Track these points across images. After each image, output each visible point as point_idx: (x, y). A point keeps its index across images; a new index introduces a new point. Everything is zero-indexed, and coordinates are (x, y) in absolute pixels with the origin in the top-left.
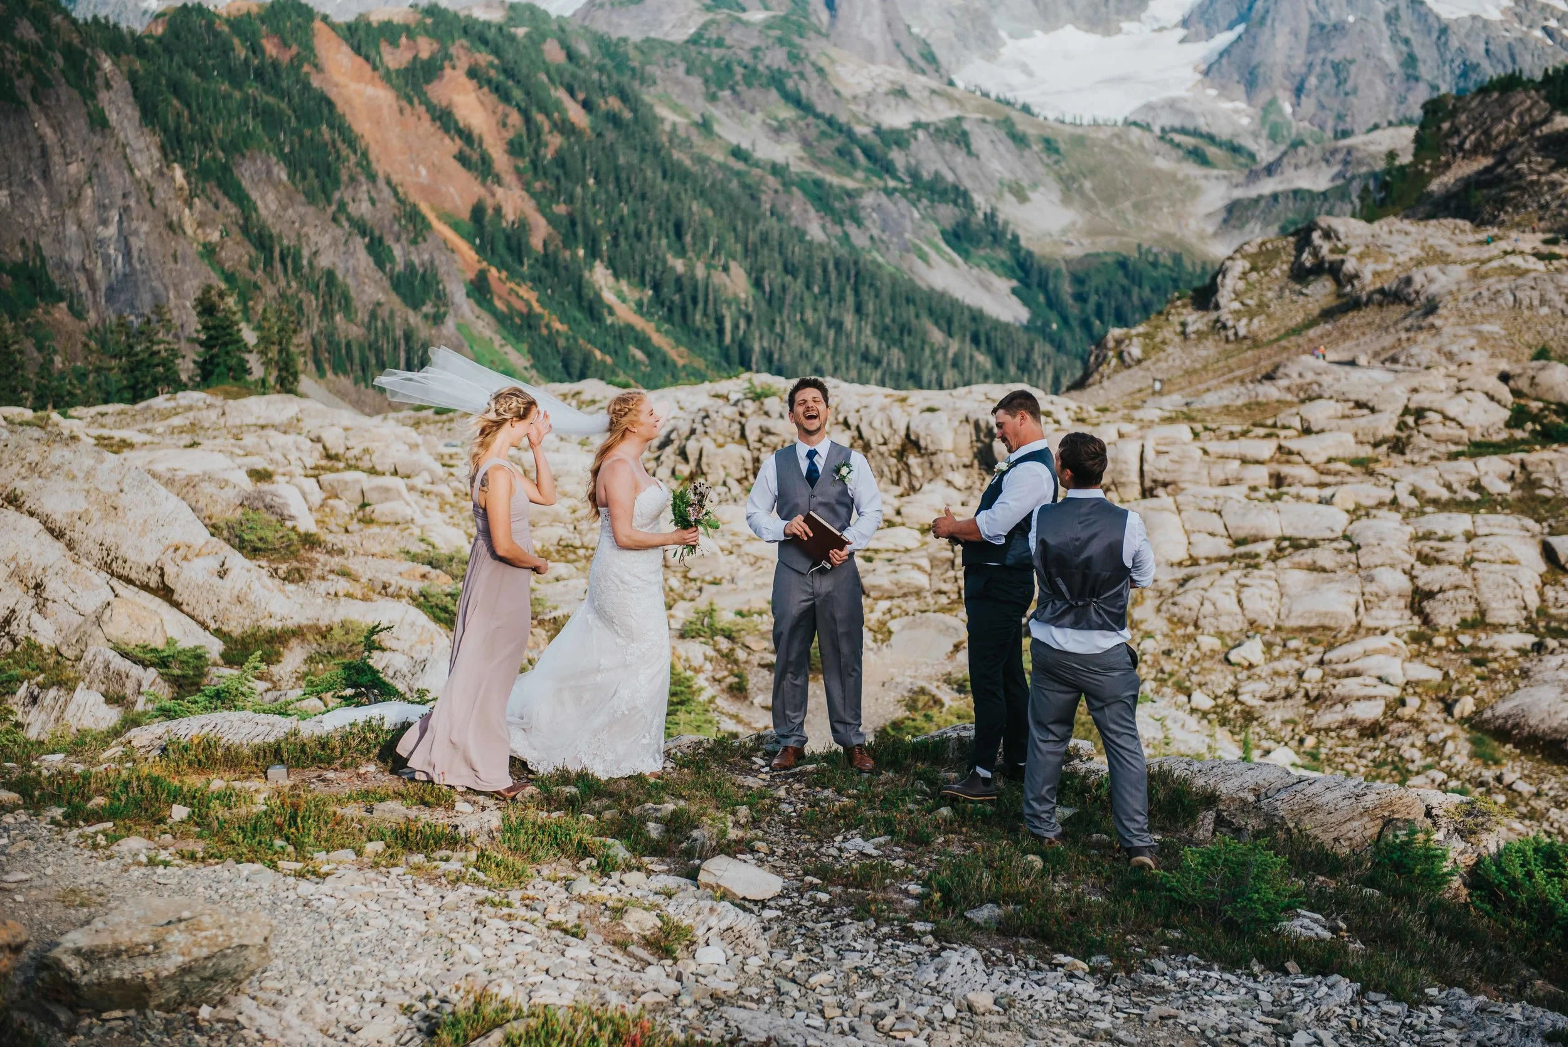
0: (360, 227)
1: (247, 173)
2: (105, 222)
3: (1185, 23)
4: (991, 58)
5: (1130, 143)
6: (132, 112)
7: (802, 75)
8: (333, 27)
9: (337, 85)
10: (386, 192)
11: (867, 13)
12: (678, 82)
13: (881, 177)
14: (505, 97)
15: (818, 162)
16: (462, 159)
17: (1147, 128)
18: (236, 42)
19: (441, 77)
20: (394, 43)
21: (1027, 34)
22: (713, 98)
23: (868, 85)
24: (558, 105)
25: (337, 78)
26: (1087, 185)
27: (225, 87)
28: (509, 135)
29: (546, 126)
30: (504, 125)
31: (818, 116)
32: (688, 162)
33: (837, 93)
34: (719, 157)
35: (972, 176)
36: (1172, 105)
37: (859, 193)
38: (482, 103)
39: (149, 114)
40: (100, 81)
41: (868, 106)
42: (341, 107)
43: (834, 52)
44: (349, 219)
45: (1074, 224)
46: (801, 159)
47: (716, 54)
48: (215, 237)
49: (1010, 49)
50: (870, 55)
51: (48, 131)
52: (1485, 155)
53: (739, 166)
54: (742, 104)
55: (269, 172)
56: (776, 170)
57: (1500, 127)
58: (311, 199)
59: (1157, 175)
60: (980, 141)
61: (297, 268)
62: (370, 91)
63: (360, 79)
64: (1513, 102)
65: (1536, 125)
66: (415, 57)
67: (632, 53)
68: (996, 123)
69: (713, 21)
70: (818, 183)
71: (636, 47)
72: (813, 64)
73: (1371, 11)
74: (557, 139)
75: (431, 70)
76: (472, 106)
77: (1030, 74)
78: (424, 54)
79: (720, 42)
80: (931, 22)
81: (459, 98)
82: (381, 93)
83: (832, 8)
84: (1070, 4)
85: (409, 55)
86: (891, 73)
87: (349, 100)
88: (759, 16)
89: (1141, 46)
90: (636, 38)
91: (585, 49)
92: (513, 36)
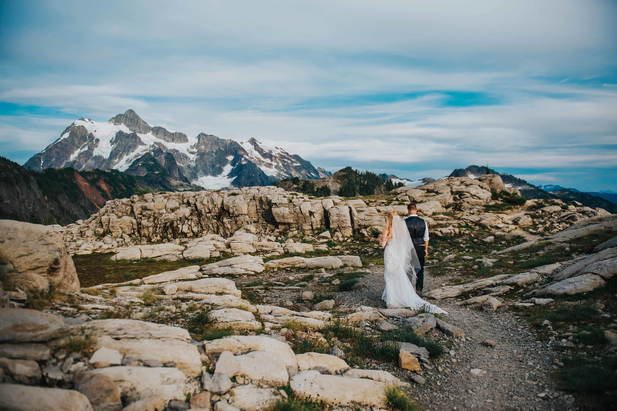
0: (82, 207)
1: (59, 198)
2: (30, 206)
3: (228, 175)
4: (197, 180)
6: (37, 186)
8: (78, 172)
10: (87, 201)
11: (176, 172)
14: (111, 185)
16: (102, 195)
18: (59, 175)
20: (90, 175)
21: (203, 177)
22: (149, 186)
23: (176, 184)
25: (78, 181)
27: (56, 182)
28: (111, 191)
33: (171, 185)
38: (106, 186)
39: (40, 186)
40: (30, 181)
41: (176, 187)
42: (79, 186)
43: (170, 179)
44: (80, 206)
47: (150, 179)
48: (53, 209)
49: (200, 179)
50: (176, 179)
51: (19, 189)
54: (154, 187)
55: (64, 197)
58: (73, 202)
61: (69, 214)
62: (85, 183)
63: (83, 181)
65: (291, 186)
66: (94, 178)
69: (149, 173)
71: (135, 177)
72: (167, 180)
73: (257, 174)
74: (120, 192)
75: (97, 180)
76: (104, 186)
77: (203, 183)
78: (96, 177)
79: (150, 177)
80: (186, 174)
81: (102, 185)
82: (87, 184)
83: (170, 171)
84: (210, 172)
85: (92, 177)
86: (180, 182)
87: (81, 185)
88: (157, 172)
89: (221, 179)
90: (135, 175)
91: (126, 177)
92: (112, 175)
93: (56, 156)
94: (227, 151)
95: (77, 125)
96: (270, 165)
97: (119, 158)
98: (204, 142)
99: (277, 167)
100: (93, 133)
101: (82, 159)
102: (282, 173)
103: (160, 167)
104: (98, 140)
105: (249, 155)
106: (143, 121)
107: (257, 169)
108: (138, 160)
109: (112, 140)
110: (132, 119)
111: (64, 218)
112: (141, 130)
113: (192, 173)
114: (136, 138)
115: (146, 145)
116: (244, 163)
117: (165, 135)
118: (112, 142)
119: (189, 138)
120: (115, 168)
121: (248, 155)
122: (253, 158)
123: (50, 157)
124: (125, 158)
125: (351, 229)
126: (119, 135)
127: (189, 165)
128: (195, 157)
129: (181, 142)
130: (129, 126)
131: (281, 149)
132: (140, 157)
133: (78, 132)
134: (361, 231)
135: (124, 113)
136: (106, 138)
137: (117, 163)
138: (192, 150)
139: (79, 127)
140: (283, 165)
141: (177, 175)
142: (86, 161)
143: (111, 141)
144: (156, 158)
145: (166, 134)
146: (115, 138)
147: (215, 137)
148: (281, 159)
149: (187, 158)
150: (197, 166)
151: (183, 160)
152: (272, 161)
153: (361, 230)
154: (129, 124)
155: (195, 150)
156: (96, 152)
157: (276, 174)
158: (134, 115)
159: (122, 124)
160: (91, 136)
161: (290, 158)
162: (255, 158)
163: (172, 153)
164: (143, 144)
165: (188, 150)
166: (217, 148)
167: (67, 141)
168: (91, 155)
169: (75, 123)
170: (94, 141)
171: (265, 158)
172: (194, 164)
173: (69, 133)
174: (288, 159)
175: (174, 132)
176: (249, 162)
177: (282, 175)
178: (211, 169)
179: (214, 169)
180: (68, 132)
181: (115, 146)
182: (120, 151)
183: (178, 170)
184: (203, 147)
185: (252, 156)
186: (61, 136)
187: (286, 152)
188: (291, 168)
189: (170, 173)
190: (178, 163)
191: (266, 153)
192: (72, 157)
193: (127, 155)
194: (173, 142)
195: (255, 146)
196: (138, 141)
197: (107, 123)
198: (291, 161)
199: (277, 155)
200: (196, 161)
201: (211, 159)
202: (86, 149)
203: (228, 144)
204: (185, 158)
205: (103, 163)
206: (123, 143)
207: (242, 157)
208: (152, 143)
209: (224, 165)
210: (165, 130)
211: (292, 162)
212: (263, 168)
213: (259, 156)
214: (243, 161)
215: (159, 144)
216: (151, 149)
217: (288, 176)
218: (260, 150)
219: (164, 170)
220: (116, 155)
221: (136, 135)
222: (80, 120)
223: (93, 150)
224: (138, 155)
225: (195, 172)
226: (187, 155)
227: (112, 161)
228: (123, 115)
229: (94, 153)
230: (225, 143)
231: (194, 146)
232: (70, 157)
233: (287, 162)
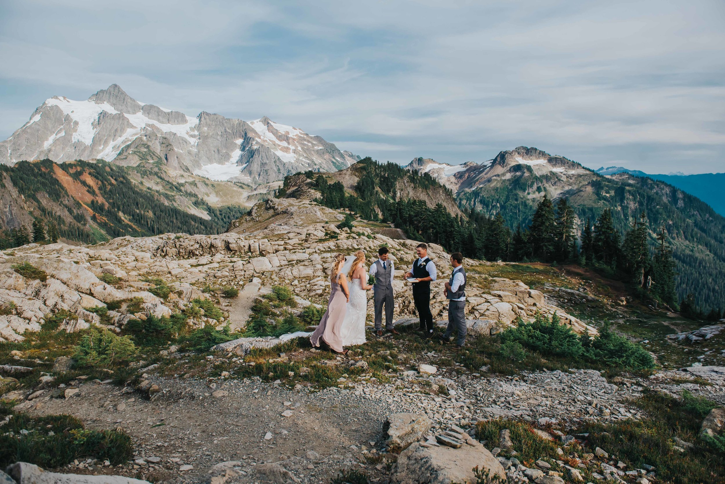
0: (66, 206)
1: (39, 196)
2: (6, 208)
3: (237, 162)
4: (200, 169)
5: (228, 185)
6: (11, 184)
7: (162, 173)
8: (58, 165)
9: (59, 177)
10: (72, 199)
11: (174, 161)
12: (135, 174)
13: (179, 193)
14: (98, 178)
15: (166, 190)
16: (88, 191)
17: (231, 182)
18: (35, 168)
19: (83, 175)
20: (72, 168)
21: (207, 165)
22: (143, 178)
23: (175, 175)
24: (109, 180)
25: (59, 175)
26: (221, 193)
27: (33, 178)
28: (99, 186)
29: (107, 184)
30: (98, 184)
31: (165, 181)
32: (138, 191)
33: (169, 176)
34: (145, 189)
35: (198, 192)
36: (236, 178)
37: (175, 196)
38: (92, 180)
39: (15, 184)
40: (3, 178)
41: (176, 179)
42: (60, 181)
43: (168, 168)
44: (63, 205)
45: (219, 200)
46: (162, 189)
47: (143, 169)
48: (32, 210)
49: (204, 167)
50: (175, 169)
52: (296, 186)
53: (149, 191)
54: (149, 179)
55: (44, 196)
56: (157, 191)
57: (298, 181)
58: (54, 201)
59: (234, 190)
60: (199, 185)
61: (52, 215)
62: (67, 178)
63: (64, 175)
66: (77, 170)
67: (125, 169)
68: (202, 181)
69: (142, 163)
70: (166, 194)
72: (164, 171)
73: (271, 160)
74: (109, 187)
75: (80, 173)
76: (90, 181)
77: (208, 172)
78: (79, 170)
79: (144, 167)
80: (187, 162)
81: (87, 179)
82: (69, 178)
83: (167, 159)
84: (215, 159)
85: (75, 170)
86: (180, 172)
87: (62, 180)
88: (152, 161)
89: (229, 167)
90: (126, 166)
91: (114, 168)
92: (99, 166)
93: (26, 143)
94: (234, 134)
95: (49, 105)
96: (286, 150)
97: (104, 145)
98: (206, 122)
99: (295, 151)
100: (70, 114)
101: (58, 147)
102: (301, 158)
103: (154, 155)
104: (76, 123)
105: (262, 137)
106: (131, 98)
107: (271, 155)
108: (128, 147)
109: (94, 122)
110: (117, 96)
111: (46, 221)
112: (129, 109)
113: (194, 160)
114: (123, 120)
115: (135, 127)
116: (255, 147)
117: (159, 115)
118: (94, 125)
119: (188, 118)
120: (100, 157)
121: (260, 138)
122: (266, 141)
123: (19, 145)
124: (112, 144)
126: (102, 116)
127: (190, 151)
128: (197, 141)
129: (178, 123)
130: (114, 104)
132: (130, 143)
133: (51, 112)
135: (106, 89)
136: (86, 121)
137: (102, 150)
138: (192, 133)
139: (52, 107)
140: (302, 148)
141: (176, 164)
142: (63, 149)
143: (92, 124)
144: (149, 144)
145: (160, 113)
146: (97, 120)
147: (220, 115)
148: (300, 142)
149: (186, 143)
150: (199, 151)
151: (182, 145)
152: (289, 143)
154: (114, 102)
155: (196, 133)
156: (75, 137)
157: (295, 159)
158: (119, 91)
159: (105, 102)
160: (68, 118)
161: (310, 140)
162: (268, 141)
163: (168, 136)
164: (132, 127)
165: (187, 133)
166: (222, 129)
167: (39, 125)
168: (69, 141)
169: (46, 102)
170: (72, 124)
171: (281, 141)
172: (196, 150)
173: (40, 115)
174: (309, 142)
175: (170, 111)
176: (262, 146)
177: (301, 160)
178: (216, 155)
179: (220, 156)
180: (39, 113)
181: (97, 129)
182: (104, 136)
183: (177, 157)
184: (206, 129)
185: (265, 139)
186: (31, 119)
188: (312, 152)
189: (167, 162)
190: (176, 149)
191: (282, 135)
192: (47, 144)
193: (113, 140)
194: (169, 123)
195: (268, 126)
196: (126, 123)
197: (87, 101)
198: (312, 144)
199: (295, 137)
200: (198, 145)
201: (215, 143)
202: (63, 134)
203: (235, 124)
204: (184, 143)
205: (85, 152)
206: (108, 126)
207: (254, 140)
208: (143, 126)
209: (232, 151)
210: (159, 108)
211: (314, 145)
212: (279, 153)
213: (274, 138)
214: (254, 145)
215: (152, 126)
216: (142, 132)
217: (308, 161)
218: (275, 131)
219: (160, 158)
220: (100, 141)
221: (123, 116)
222: (52, 98)
223: (72, 135)
224: (127, 140)
225: (197, 159)
226: (186, 139)
227: (95, 148)
228: (105, 91)
229: (73, 139)
230: (232, 124)
231: (195, 127)
232: (43, 145)
233: (307, 145)
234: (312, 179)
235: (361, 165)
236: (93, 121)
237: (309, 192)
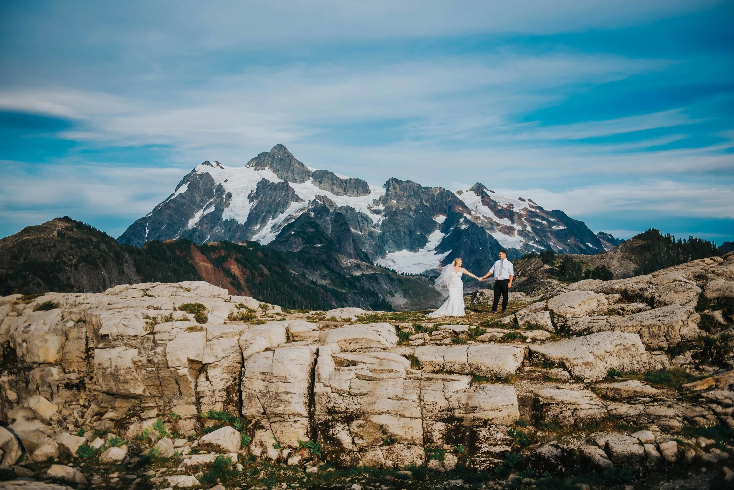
3: (436, 249)
4: (384, 258)
5: (422, 280)
6: (134, 270)
7: (331, 262)
8: (197, 247)
9: (196, 263)
11: (349, 245)
12: (296, 263)
13: (353, 290)
14: (245, 266)
15: (335, 285)
16: (232, 283)
17: (426, 276)
18: (168, 251)
19: (227, 261)
20: (214, 252)
21: (394, 252)
22: (306, 268)
23: (349, 264)
24: (261, 269)
25: (197, 261)
26: (411, 292)
27: (163, 263)
28: (246, 277)
29: (257, 274)
30: (245, 274)
31: (335, 272)
32: (298, 285)
33: (341, 266)
34: (307, 284)
35: (378, 289)
36: (433, 271)
37: (347, 294)
38: (238, 268)
39: (139, 270)
40: (124, 261)
41: (349, 270)
42: (197, 269)
43: (340, 255)
45: (407, 302)
46: (330, 284)
47: (307, 256)
49: (389, 256)
50: (350, 256)
51: (106, 274)
52: (525, 277)
53: (313, 286)
54: (314, 269)
56: (323, 287)
57: (529, 269)
59: (430, 289)
60: (381, 280)
62: (206, 264)
63: (203, 261)
64: (532, 261)
66: (220, 255)
67: (283, 255)
68: (385, 275)
69: (306, 247)
70: (336, 291)
71: (284, 253)
72: (335, 259)
73: (486, 246)
74: (260, 278)
75: (224, 259)
76: (235, 269)
77: (394, 262)
78: (223, 255)
79: (308, 253)
80: (367, 249)
81: (232, 267)
82: (209, 265)
83: (340, 244)
84: (405, 244)
85: (218, 255)
86: (355, 261)
87: (200, 267)
88: (319, 246)
89: (424, 255)
90: (285, 251)
91: (270, 254)
92: (249, 250)
93: (167, 221)
94: (434, 208)
95: (199, 173)
96: (508, 231)
97: (261, 224)
98: (396, 192)
99: (522, 233)
100: (223, 184)
101: (205, 226)
102: (531, 243)
103: (323, 237)
104: (229, 195)
105: (473, 213)
106: (299, 162)
107: (486, 238)
108: (290, 226)
109: (251, 194)
110: (281, 160)
112: (296, 176)
113: (376, 245)
114: (287, 190)
115: (302, 201)
116: (463, 227)
117: (333, 184)
118: (251, 198)
119: (371, 187)
120: (254, 239)
121: (470, 214)
122: (479, 218)
123: (159, 223)
124: (271, 222)
125: (305, 421)
126: (261, 186)
127: (372, 232)
128: (382, 219)
129: (358, 194)
130: (277, 171)
131: (530, 200)
132: (293, 220)
133: (201, 182)
134: (331, 432)
135: (269, 151)
136: (242, 192)
137: (258, 231)
138: (376, 208)
139: (202, 176)
140: (533, 228)
141: (350, 249)
142: (212, 228)
143: (249, 196)
144: (319, 222)
145: (335, 182)
146: (255, 191)
147: (414, 183)
148: (530, 219)
149: (367, 221)
150: (384, 233)
151: (361, 224)
152: (513, 222)
153: (333, 426)
154: (278, 168)
155: (381, 207)
156: (227, 214)
157: (521, 244)
158: (285, 153)
159: (267, 168)
160: (220, 189)
161: (545, 216)
162: (482, 218)
163: (343, 212)
164: (298, 199)
165: (369, 208)
166: (417, 202)
167: (184, 198)
168: (220, 218)
169: (196, 169)
170: (224, 196)
171: (501, 217)
172: (379, 231)
173: (187, 185)
174: (543, 219)
175: (348, 178)
176: (473, 225)
177: (531, 246)
178: (407, 239)
179: (412, 240)
180: (186, 183)
181: (255, 203)
182: (262, 212)
183: (353, 241)
184: (395, 201)
185: (478, 215)
186: (176, 190)
187: (539, 205)
188: (549, 234)
189: (340, 247)
190: (353, 230)
191: (503, 209)
192: (192, 223)
193: (273, 219)
194: (346, 194)
195: (482, 197)
196: (290, 195)
197: (244, 167)
198: (549, 222)
199: (522, 212)
200: (383, 224)
201: (407, 221)
202: (212, 209)
203: (436, 194)
204: (365, 222)
205: (236, 232)
206: (268, 199)
207: (461, 216)
208: (312, 198)
209: (430, 232)
210: (333, 175)
211: (551, 224)
212: (498, 236)
213: (490, 214)
214: (462, 224)
215: (323, 198)
216: (311, 207)
217: (542, 248)
218: (492, 204)
219: (330, 242)
220: (257, 218)
221: (287, 185)
222: (203, 164)
223: (222, 211)
224: (291, 217)
225: (380, 244)
226: (367, 216)
227: (250, 228)
228: (267, 153)
229: (223, 215)
230: (431, 194)
231: (380, 200)
232: (188, 223)
233: (541, 224)
234: (553, 264)
235: (641, 242)
236: (250, 192)
237: (549, 283)
